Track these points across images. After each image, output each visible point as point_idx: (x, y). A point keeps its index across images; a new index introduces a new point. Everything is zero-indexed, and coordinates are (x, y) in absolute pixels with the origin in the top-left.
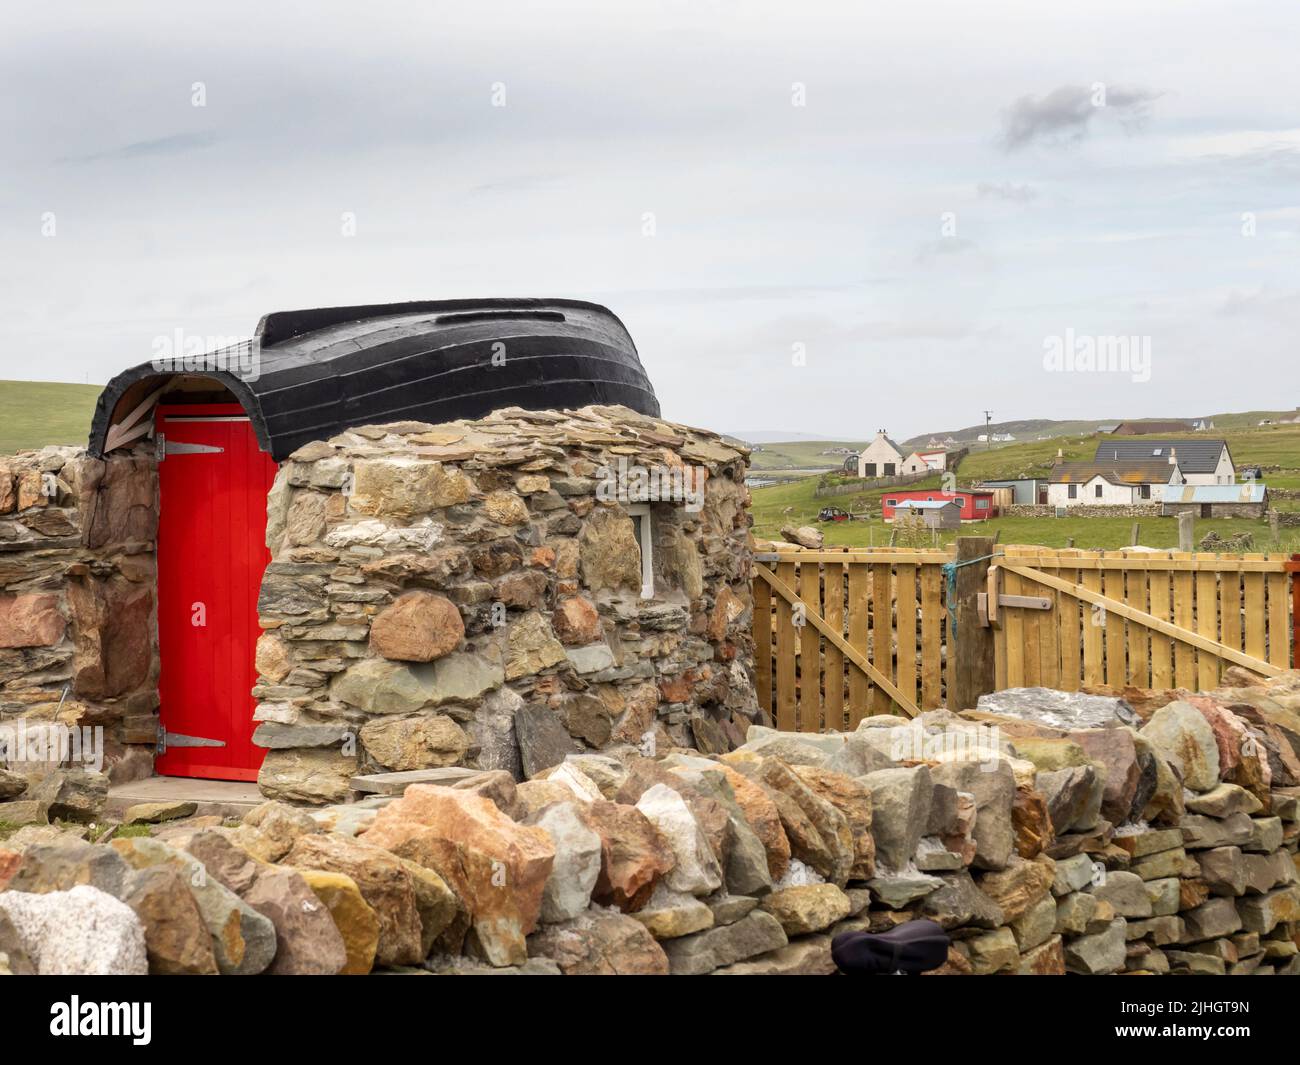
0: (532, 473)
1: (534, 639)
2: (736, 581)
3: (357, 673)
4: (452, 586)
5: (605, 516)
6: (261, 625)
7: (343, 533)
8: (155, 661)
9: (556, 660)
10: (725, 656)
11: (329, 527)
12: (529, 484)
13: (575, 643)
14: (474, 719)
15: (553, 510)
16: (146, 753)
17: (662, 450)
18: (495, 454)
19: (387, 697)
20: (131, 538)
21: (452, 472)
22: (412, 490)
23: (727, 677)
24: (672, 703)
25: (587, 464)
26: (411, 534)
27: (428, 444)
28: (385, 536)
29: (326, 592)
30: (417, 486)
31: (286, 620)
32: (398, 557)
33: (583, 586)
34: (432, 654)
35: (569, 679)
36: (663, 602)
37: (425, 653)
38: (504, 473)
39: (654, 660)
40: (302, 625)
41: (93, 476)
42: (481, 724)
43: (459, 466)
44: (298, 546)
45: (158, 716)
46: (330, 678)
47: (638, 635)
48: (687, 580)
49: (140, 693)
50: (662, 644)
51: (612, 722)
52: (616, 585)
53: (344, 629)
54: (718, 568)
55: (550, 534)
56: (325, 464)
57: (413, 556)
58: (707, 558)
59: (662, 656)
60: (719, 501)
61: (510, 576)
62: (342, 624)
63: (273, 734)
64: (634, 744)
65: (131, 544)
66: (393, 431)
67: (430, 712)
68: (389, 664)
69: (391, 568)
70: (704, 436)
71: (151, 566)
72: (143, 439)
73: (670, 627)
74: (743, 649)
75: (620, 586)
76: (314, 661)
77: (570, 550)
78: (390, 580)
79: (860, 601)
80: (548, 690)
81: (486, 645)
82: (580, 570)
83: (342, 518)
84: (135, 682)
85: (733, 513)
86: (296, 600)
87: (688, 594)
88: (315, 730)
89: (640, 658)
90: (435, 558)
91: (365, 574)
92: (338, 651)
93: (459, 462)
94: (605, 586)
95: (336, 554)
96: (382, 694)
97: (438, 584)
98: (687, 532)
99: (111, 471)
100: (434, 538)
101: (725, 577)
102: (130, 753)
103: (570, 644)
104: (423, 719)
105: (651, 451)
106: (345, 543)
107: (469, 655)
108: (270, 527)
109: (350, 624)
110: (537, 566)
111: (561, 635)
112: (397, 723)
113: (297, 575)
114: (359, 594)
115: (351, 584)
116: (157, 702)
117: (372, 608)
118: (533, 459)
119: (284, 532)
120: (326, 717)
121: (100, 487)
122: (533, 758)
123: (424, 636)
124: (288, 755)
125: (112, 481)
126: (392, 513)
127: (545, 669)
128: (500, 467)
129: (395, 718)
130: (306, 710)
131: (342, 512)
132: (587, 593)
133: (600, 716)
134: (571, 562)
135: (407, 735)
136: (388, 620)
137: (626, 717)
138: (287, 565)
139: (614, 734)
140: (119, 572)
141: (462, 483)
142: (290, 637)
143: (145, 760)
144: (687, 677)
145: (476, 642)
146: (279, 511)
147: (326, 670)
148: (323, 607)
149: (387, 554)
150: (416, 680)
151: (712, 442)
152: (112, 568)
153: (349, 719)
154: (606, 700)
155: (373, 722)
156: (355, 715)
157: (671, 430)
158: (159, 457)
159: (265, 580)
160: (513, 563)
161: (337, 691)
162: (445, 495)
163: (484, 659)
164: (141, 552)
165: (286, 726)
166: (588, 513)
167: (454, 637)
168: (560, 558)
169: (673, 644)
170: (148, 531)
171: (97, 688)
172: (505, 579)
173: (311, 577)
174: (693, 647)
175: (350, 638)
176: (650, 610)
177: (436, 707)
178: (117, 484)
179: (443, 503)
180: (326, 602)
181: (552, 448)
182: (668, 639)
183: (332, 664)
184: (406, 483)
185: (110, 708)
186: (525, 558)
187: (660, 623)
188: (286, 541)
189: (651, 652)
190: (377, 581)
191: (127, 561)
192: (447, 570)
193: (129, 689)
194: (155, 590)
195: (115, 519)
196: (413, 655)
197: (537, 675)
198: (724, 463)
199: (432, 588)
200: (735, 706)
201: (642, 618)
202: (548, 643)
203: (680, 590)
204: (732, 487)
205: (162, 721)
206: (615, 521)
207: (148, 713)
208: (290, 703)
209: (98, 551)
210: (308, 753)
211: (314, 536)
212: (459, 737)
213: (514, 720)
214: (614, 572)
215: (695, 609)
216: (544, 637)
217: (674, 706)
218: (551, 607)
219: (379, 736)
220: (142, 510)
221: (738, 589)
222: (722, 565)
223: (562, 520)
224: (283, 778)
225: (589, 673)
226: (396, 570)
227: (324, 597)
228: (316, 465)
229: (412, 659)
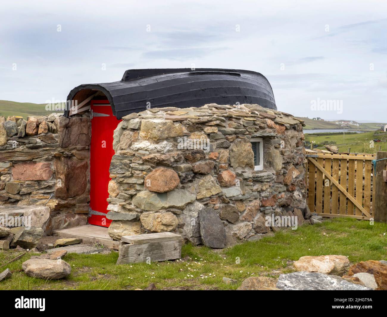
0: (211, 126)
1: (209, 185)
2: (297, 164)
3: (139, 195)
4: (175, 165)
5: (240, 142)
6: (110, 177)
7: (136, 145)
8: (89, 186)
9: (217, 192)
10: (291, 190)
11: (133, 143)
12: (208, 130)
13: (226, 186)
14: (183, 213)
15: (219, 139)
16: (84, 216)
17: (267, 119)
18: (195, 119)
19: (149, 204)
20: (79, 144)
21: (177, 125)
22: (159, 131)
23: (292, 197)
24: (266, 207)
25: (234, 123)
26: (159, 146)
27: (173, 115)
28: (149, 147)
29: (130, 166)
30: (161, 129)
31: (118, 175)
32: (154, 155)
33: (230, 165)
34: (164, 190)
35: (222, 199)
36: (266, 172)
37: (162, 190)
38: (199, 126)
39: (259, 192)
40: (123, 177)
41: (64, 123)
42: (186, 215)
43: (181, 123)
44: (122, 149)
45: (89, 204)
46: (132, 196)
47: (252, 184)
48: (274, 164)
49: (82, 197)
50: (262, 186)
51: (240, 214)
52: (244, 166)
53: (136, 179)
54: (289, 160)
55: (217, 148)
56: (133, 121)
57: (159, 154)
58: (284, 157)
59: (262, 191)
60: (290, 138)
61: (200, 162)
62: (136, 177)
63: (113, 215)
64: (249, 221)
65: (79, 146)
66: (162, 110)
67: (164, 211)
68: (150, 193)
69: (151, 159)
70: (287, 115)
71: (88, 154)
72: (87, 111)
73: (266, 180)
74: (299, 187)
75: (245, 167)
76: (126, 190)
77: (225, 153)
78: (151, 163)
79: (344, 171)
80: (214, 203)
81: (190, 187)
82: (229, 161)
83: (137, 140)
84: (80, 193)
85: (296, 141)
86: (121, 168)
87: (275, 169)
88: (126, 214)
89: (252, 191)
90: (168, 155)
91: (143, 160)
92: (134, 187)
93: (181, 121)
94: (239, 166)
95: (134, 153)
96: (147, 203)
97: (168, 165)
98: (276, 148)
99: (71, 122)
100: (168, 148)
101: (292, 163)
102: (77, 217)
103: (224, 186)
104: (161, 213)
105: (261, 120)
106: (137, 149)
107: (183, 190)
108: (114, 142)
109: (138, 178)
110: (211, 159)
111: (221, 183)
112: (152, 214)
113: (121, 160)
114: (141, 167)
115: (138, 164)
116: (89, 199)
117: (145, 173)
118: (211, 121)
119: (119, 144)
120: (130, 210)
121: (67, 127)
122: (204, 228)
123: (162, 183)
124: (118, 223)
125: (72, 125)
126: (152, 139)
127: (213, 195)
128: (197, 123)
129: (151, 212)
130: (123, 207)
131: (137, 138)
132: (232, 169)
133: (235, 212)
134: (225, 158)
135: (155, 219)
136: (150, 177)
137: (246, 212)
138: (118, 156)
139: (241, 218)
140: (74, 156)
141: (181, 129)
142: (119, 181)
143: (84, 219)
144: (274, 197)
145: (185, 185)
146: (117, 137)
147: (130, 194)
148: (129, 171)
149: (150, 153)
150: (159, 199)
151: (290, 118)
152: (71, 154)
153: (137, 212)
154: (238, 206)
155: (144, 213)
156: (139, 210)
157: (274, 113)
158: (91, 117)
159: (112, 161)
160: (201, 158)
161: (134, 201)
162: (173, 133)
163: (189, 191)
164: (83, 149)
165: (117, 213)
166: (233, 141)
167: (175, 184)
168: (221, 156)
169: (267, 186)
170: (86, 142)
171: (63, 195)
172: (198, 163)
173: (126, 160)
174: (277, 187)
175: (138, 183)
176: (257, 175)
177: (166, 209)
178: (74, 126)
179: (172, 135)
180: (130, 170)
181: (220, 118)
182: (265, 185)
183: (132, 192)
184: (157, 128)
185: (70, 201)
186: (206, 156)
187: (261, 179)
188: (119, 148)
189: (257, 189)
190: (147, 163)
191: (78, 152)
192: (172, 160)
193: (78, 195)
194: (89, 162)
195: (73, 138)
196: (158, 190)
197: (210, 197)
198: (292, 125)
199: (167, 166)
200: (295, 206)
201: (254, 178)
202: (215, 186)
203: (272, 168)
204: (296, 133)
205: (91, 206)
206: (244, 144)
207: (85, 203)
208: (118, 204)
209: (67, 149)
210: (125, 222)
211: (127, 146)
212: (175, 220)
213: (199, 214)
214: (243, 161)
215: (278, 174)
216: (213, 184)
217: (267, 208)
218: (216, 173)
219: (145, 218)
220: (84, 135)
221: (298, 167)
222: (291, 159)
223: (222, 143)
224: (115, 231)
225: (231, 197)
226: (153, 159)
227: (129, 168)
228: (130, 121)
229: (158, 191)
